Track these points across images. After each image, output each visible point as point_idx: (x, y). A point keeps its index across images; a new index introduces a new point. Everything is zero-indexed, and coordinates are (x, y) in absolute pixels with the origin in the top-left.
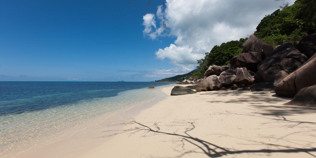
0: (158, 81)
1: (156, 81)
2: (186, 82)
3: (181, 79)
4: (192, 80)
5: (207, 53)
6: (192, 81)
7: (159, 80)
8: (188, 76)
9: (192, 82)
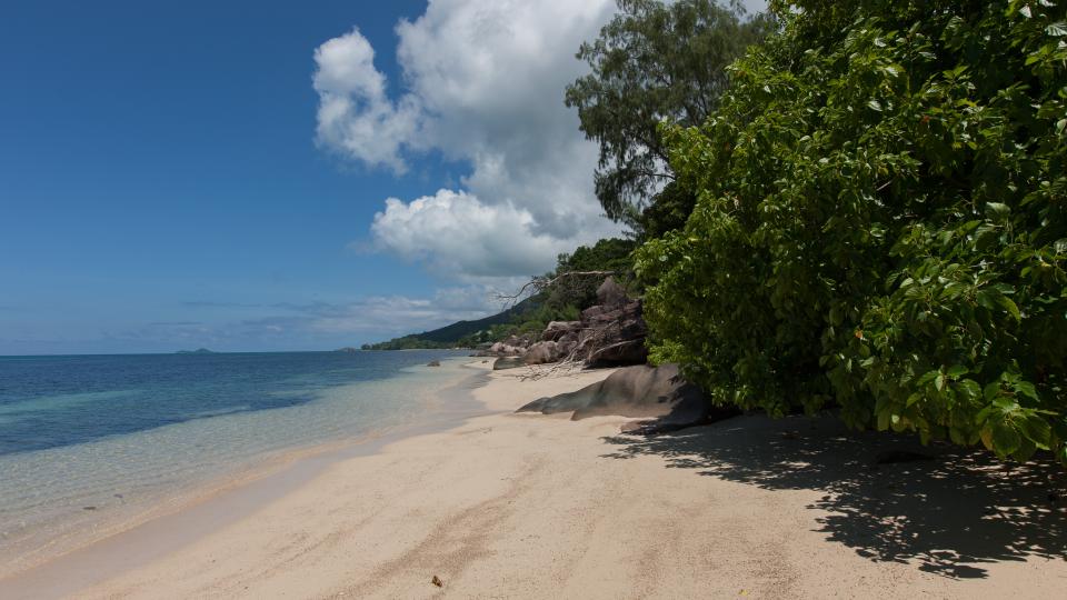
0: (376, 347)
1: (364, 347)
2: (499, 350)
3: (474, 339)
4: (518, 344)
5: (565, 256)
6: (518, 348)
7: (379, 342)
8: (503, 325)
9: (517, 352)
